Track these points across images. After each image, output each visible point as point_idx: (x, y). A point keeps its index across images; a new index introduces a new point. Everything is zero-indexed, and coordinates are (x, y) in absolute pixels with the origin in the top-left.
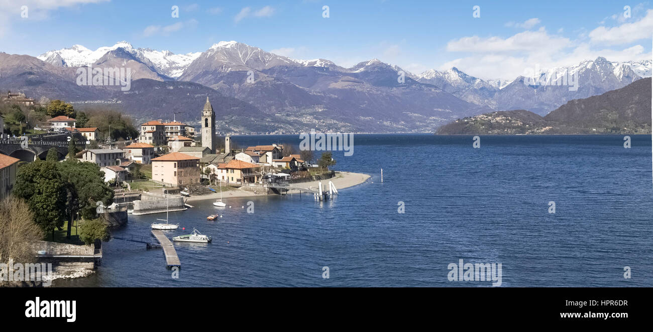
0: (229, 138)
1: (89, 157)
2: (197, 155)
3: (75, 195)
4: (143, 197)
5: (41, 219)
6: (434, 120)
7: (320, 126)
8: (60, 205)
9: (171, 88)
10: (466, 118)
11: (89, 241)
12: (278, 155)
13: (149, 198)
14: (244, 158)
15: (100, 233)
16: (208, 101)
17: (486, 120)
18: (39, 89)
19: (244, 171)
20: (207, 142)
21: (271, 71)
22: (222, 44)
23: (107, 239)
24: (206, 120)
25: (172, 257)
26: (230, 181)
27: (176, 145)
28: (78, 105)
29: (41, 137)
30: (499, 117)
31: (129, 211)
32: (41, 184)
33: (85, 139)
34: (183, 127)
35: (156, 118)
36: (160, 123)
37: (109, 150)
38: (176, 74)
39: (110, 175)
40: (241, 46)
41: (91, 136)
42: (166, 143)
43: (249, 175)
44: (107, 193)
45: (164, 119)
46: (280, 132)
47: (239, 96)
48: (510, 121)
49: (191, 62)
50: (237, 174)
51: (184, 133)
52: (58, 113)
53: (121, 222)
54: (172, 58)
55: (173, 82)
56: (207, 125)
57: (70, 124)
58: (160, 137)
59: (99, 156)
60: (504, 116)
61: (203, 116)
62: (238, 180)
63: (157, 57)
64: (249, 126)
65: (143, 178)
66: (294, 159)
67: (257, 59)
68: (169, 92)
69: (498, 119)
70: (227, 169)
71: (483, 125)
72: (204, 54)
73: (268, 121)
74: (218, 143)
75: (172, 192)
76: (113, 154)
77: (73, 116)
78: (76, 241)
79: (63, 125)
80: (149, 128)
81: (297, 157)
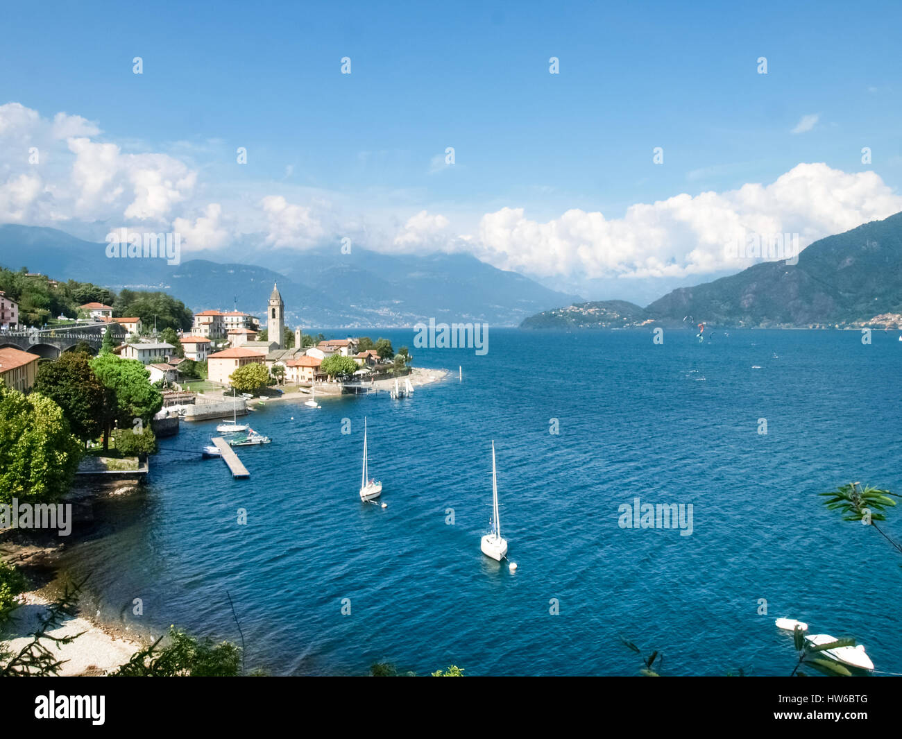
0: (299, 332)
2: (261, 349)
4: (197, 401)
6: (518, 312)
7: (396, 319)
9: (232, 272)
10: (554, 310)
13: (210, 399)
14: (316, 354)
15: (146, 446)
16: (275, 289)
17: (577, 313)
19: (316, 368)
20: (274, 336)
23: (155, 451)
24: (274, 310)
26: (300, 381)
27: (239, 343)
28: (116, 289)
29: (68, 329)
30: (591, 308)
33: (125, 331)
35: (213, 308)
36: (218, 313)
37: (155, 345)
39: (156, 375)
41: (132, 328)
42: (225, 336)
43: (321, 373)
45: (223, 308)
46: (356, 326)
47: (311, 284)
48: (605, 313)
50: (309, 373)
52: (90, 300)
55: (233, 266)
56: (274, 316)
57: (106, 313)
58: (219, 332)
59: (142, 352)
60: (598, 307)
61: (270, 305)
62: (310, 379)
64: (322, 319)
65: (198, 378)
66: (370, 355)
68: (229, 276)
69: (591, 311)
70: (297, 366)
71: (573, 317)
73: (342, 313)
74: (288, 339)
75: (233, 394)
76: (160, 350)
77: (109, 304)
78: (115, 453)
79: (96, 314)
80: (204, 319)
81: (374, 352)
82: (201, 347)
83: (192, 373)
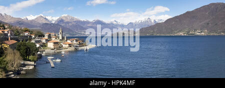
0: (66, 37)
1: (33, 41)
2: (59, 41)
3: (30, 50)
5: (22, 55)
8: (26, 52)
11: (33, 61)
12: (77, 41)
13: (47, 51)
14: (69, 42)
15: (35, 59)
16: (61, 28)
18: (22, 25)
19: (69, 44)
20: (61, 38)
21: (75, 22)
22: (64, 15)
23: (37, 60)
25: (52, 65)
26: (66, 47)
27: (53, 39)
28: (31, 29)
29: (22, 36)
31: (42, 54)
32: (22, 47)
34: (55, 34)
35: (49, 32)
37: (38, 40)
38: (53, 22)
39: (38, 45)
40: (68, 16)
41: (33, 36)
42: (51, 38)
43: (70, 45)
44: (37, 50)
45: (51, 32)
46: (77, 36)
47: (68, 27)
49: (57, 19)
50: (68, 45)
51: (55, 36)
52: (26, 31)
53: (40, 56)
55: (53, 24)
56: (60, 34)
58: (50, 36)
59: (35, 41)
61: (60, 32)
62: (68, 47)
63: (49, 18)
64: (70, 34)
65: (46, 46)
66: (80, 42)
67: (72, 19)
68: (52, 26)
70: (65, 44)
72: (60, 17)
73: (74, 33)
74: (63, 38)
75: (52, 49)
77: (29, 32)
78: (30, 61)
79: (27, 34)
80: (47, 34)
82: (46, 40)
83: (44, 45)
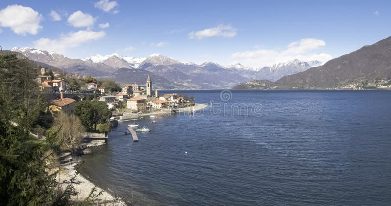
0: (157, 91)
1: (102, 99)
2: (145, 98)
3: (97, 114)
4: (124, 115)
5: (84, 123)
6: (231, 84)
7: (190, 87)
8: (91, 118)
9: (134, 71)
10: (244, 83)
11: (103, 132)
12: (175, 98)
13: (126, 115)
14: (162, 99)
15: (107, 129)
16: (149, 77)
17: (251, 84)
18: (83, 72)
19: (163, 104)
20: (149, 93)
21: (172, 66)
22: (154, 55)
23: (110, 131)
24: (148, 84)
25: (135, 138)
26: (158, 108)
27: (137, 95)
28: (98, 78)
29: (84, 91)
30: (256, 82)
31: (118, 120)
32: (84, 110)
33: (100, 92)
34: (139, 87)
35: (128, 83)
36: (130, 85)
37: (110, 96)
38: (136, 67)
39: (110, 106)
40: (161, 56)
41: (103, 91)
42: (132, 93)
43: (164, 105)
44: (110, 113)
45: (132, 84)
46: (176, 89)
47: (161, 75)
48: (261, 84)
49: (142, 61)
50: (160, 105)
51: (139, 89)
52: (90, 82)
53: (115, 124)
54: (134, 60)
55: (135, 69)
56: (148, 86)
57: (95, 86)
58: (130, 91)
59: (106, 98)
60: (259, 82)
61: (147, 82)
62: (160, 108)
63: (129, 60)
64: (164, 87)
65: (124, 107)
66: (181, 99)
67: (168, 61)
68: (134, 73)
70: (156, 103)
71: (250, 86)
72: (147, 59)
73: (171, 85)
74: (153, 93)
75: (136, 112)
76: (112, 98)
77: (96, 83)
78: (98, 132)
79: (92, 86)
80: (126, 87)
81: (182, 98)
82: (124, 96)
83: (121, 106)
